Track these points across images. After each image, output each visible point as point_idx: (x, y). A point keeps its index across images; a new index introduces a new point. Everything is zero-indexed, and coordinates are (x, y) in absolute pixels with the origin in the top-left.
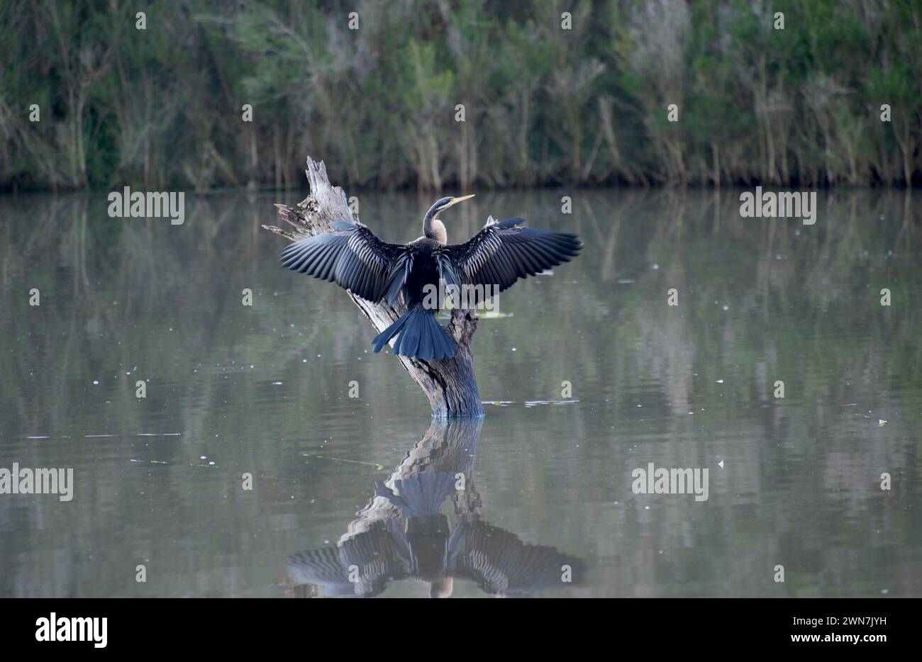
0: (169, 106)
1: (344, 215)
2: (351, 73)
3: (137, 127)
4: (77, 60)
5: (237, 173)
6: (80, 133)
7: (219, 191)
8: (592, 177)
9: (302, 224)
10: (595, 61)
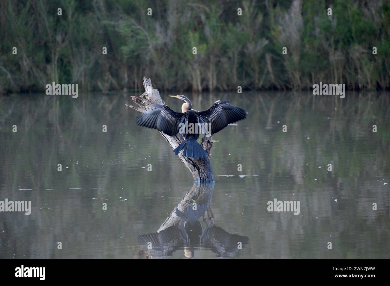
0: (92, 58)
1: (158, 100)
2: (165, 44)
3: (79, 66)
4: (55, 39)
5: (119, 85)
6: (56, 69)
7: (112, 92)
8: (263, 86)
9: (141, 104)
10: (264, 39)
